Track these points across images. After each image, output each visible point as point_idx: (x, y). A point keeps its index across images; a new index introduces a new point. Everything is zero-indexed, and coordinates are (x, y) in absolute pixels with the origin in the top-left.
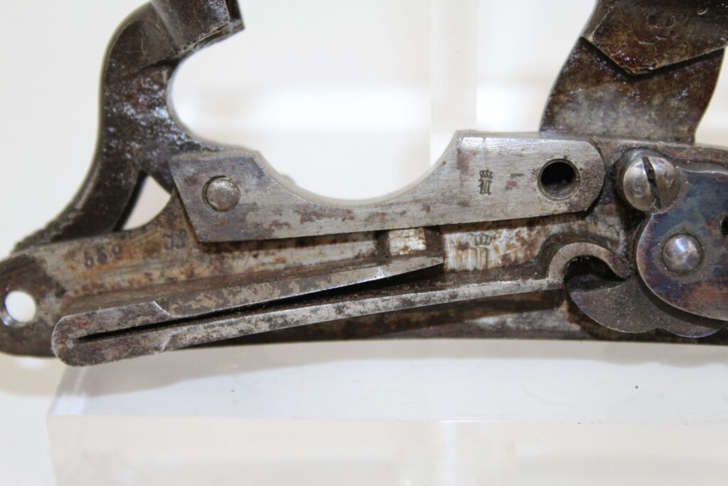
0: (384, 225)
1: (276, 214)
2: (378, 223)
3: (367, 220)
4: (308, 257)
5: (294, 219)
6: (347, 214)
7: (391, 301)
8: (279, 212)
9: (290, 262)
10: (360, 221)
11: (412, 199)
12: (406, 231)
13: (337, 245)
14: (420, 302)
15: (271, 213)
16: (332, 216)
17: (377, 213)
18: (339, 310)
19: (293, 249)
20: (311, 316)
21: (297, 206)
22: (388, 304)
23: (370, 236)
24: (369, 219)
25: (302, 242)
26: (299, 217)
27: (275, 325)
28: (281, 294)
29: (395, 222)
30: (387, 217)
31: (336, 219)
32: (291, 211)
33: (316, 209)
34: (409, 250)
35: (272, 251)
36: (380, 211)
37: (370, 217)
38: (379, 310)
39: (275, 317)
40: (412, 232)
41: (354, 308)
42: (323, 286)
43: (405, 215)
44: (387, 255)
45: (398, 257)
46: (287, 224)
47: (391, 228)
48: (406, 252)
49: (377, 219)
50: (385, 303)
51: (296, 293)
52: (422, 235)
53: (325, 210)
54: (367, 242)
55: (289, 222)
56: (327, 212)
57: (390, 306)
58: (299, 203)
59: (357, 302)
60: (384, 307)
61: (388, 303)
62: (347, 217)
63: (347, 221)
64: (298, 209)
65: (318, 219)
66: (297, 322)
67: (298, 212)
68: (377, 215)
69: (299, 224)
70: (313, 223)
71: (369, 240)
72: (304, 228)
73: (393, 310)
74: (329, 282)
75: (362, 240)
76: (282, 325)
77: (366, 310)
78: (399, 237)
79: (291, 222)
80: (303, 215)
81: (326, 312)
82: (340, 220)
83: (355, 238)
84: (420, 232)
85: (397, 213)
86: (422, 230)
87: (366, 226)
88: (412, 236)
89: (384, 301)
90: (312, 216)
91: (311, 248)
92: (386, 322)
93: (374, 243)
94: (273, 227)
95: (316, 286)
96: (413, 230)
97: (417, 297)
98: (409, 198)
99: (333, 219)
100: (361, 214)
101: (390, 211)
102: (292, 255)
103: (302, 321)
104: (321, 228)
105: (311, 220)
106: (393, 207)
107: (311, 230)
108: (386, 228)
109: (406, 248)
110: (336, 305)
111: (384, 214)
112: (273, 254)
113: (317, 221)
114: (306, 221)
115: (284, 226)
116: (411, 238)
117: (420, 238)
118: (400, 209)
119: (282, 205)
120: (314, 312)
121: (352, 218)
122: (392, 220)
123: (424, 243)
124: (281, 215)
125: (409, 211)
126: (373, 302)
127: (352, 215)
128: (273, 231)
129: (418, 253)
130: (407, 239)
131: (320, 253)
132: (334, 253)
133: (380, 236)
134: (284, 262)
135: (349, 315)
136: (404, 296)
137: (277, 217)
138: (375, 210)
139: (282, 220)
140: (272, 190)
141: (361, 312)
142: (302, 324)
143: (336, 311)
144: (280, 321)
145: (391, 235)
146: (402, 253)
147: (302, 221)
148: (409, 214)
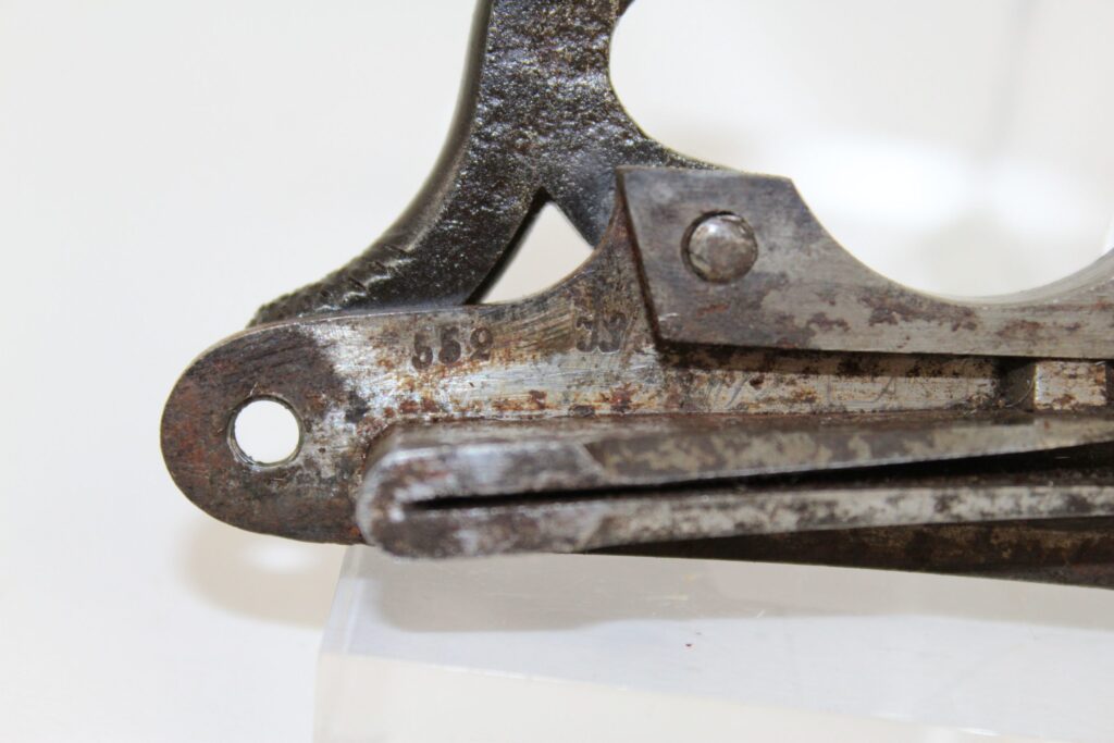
0: (1032, 348)
1: (824, 300)
2: (1022, 342)
3: (1000, 334)
4: (859, 394)
5: (858, 314)
6: (963, 316)
7: (1048, 497)
8: (829, 296)
9: (823, 401)
10: (988, 333)
11: (1095, 302)
12: (1072, 365)
13: (920, 379)
14: (1102, 506)
15: (814, 297)
16: (934, 318)
17: (1024, 321)
18: (943, 505)
19: (832, 378)
20: (883, 510)
21: (868, 289)
22: (1039, 503)
23: (989, 369)
24: (1005, 333)
25: (854, 364)
26: (867, 312)
27: (809, 520)
28: (834, 458)
29: (1056, 344)
30: (1042, 333)
31: (940, 324)
32: (853, 298)
33: (903, 300)
34: (1073, 402)
35: (788, 377)
36: (1030, 319)
37: (1007, 328)
38: (1020, 512)
39: (815, 503)
40: (1082, 369)
41: (972, 503)
42: (918, 452)
43: (1079, 332)
44: (1029, 407)
45: (1049, 413)
46: (842, 323)
47: (1045, 355)
48: (1067, 407)
49: (1021, 334)
50: (1034, 501)
51: (864, 459)
52: (1102, 376)
53: (920, 303)
54: (981, 381)
55: (847, 319)
56: (924, 308)
57: (1042, 507)
58: (870, 284)
59: (981, 492)
60: (1031, 509)
61: (1040, 500)
62: (963, 323)
63: (960, 329)
64: (868, 295)
65: (906, 320)
66: (855, 519)
67: (866, 300)
68: (1022, 327)
69: (867, 325)
70: (893, 327)
71: (985, 376)
72: (875, 335)
73: (1045, 516)
74: (931, 445)
75: (971, 376)
76: (823, 521)
77: (995, 509)
78: (1057, 374)
79: (851, 322)
80: (877, 309)
81: (917, 506)
82: (947, 326)
83: (957, 369)
84: (1099, 370)
85: (1062, 327)
86: (1103, 366)
87: (996, 347)
88: (1081, 376)
89: (1033, 495)
90: (894, 313)
91: (868, 379)
92: (993, 541)
93: (993, 384)
94: (814, 327)
95: (905, 452)
96: (1087, 364)
97: (1099, 494)
98: (1090, 301)
99: (934, 323)
100: (992, 323)
101: (1048, 321)
102: (829, 389)
103: (863, 518)
104: (908, 338)
105: (891, 321)
106: (1056, 313)
107: (888, 339)
108: (1037, 354)
109: (1068, 398)
110: (940, 493)
111: (1036, 325)
112: (792, 382)
113: (902, 324)
114: (881, 322)
115: (835, 327)
116: (1078, 380)
117: (1097, 382)
118: (1067, 319)
119: (838, 285)
120: (893, 501)
121: (971, 327)
122: (1050, 339)
123: (1103, 393)
124: (833, 304)
125: (1088, 324)
126: (1013, 496)
127: (973, 320)
128: (813, 334)
129: (1090, 412)
130: (1071, 381)
131: (885, 391)
132: (913, 394)
133: (1010, 370)
134: (811, 400)
135: (958, 516)
136: (1075, 490)
137: (824, 307)
138: (1018, 316)
139: (833, 313)
140: (823, 252)
141: (983, 514)
142: (862, 524)
143: (936, 507)
144: (821, 513)
145: (1039, 369)
146: (1057, 407)
147: (874, 320)
148: (1086, 330)
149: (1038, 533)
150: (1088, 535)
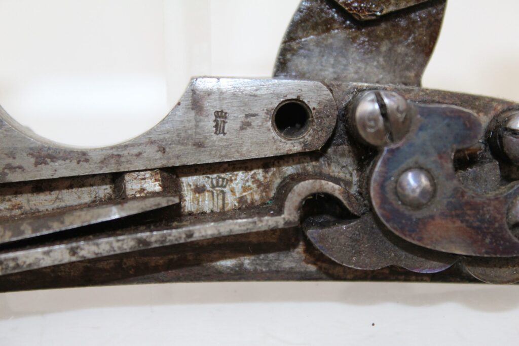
0: (119, 167)
1: (9, 157)
2: (113, 165)
3: (102, 162)
4: (44, 202)
5: (28, 162)
6: (82, 156)
7: (126, 241)
8: (12, 155)
9: (27, 207)
10: (96, 163)
11: (147, 140)
12: (142, 173)
13: (74, 190)
14: (156, 242)
15: (4, 156)
16: (67, 159)
17: (113, 155)
18: (73, 252)
19: (29, 195)
20: (43, 259)
21: (31, 149)
22: (123, 244)
23: (107, 180)
24: (104, 161)
25: (40, 186)
26: (33, 160)
27: (6, 269)
29: (131, 164)
30: (123, 159)
31: (71, 162)
32: (25, 154)
33: (50, 152)
34: (145, 192)
35: (7, 197)
36: (116, 153)
37: (105, 159)
38: (115, 251)
39: (6, 260)
40: (148, 174)
41: (88, 249)
42: (56, 227)
43: (141, 156)
44: (124, 197)
45: (134, 198)
46: (20, 167)
47: (126, 170)
48: (143, 195)
49: (113, 161)
50: (119, 244)
51: (29, 234)
52: (158, 177)
53: (59, 152)
54: (105, 187)
55: (23, 165)
56: (61, 155)
57: (125, 247)
58: (32, 146)
59: (91, 243)
60: (119, 248)
61: (124, 243)
62: (82, 159)
63: (81, 163)
64: (31, 152)
65: (53, 161)
66: (30, 265)
67: (32, 155)
68: (112, 158)
69: (33, 167)
70: (47, 166)
71: (106, 184)
72: (38, 171)
73: (128, 250)
74: (62, 223)
75: (99, 185)
76: (14, 268)
77: (100, 251)
78: (135, 179)
79: (25, 166)
80: (37, 158)
81: (59, 254)
82: (74, 163)
83: (92, 183)
84: (157, 174)
85: (133, 155)
86: (158, 172)
87: (101, 168)
88: (147, 178)
89: (118, 241)
90: (46, 159)
91: (47, 193)
92: (124, 266)
93: (111, 187)
94: (6, 171)
95: (49, 228)
96: (150, 172)
97: (152, 236)
98: (145, 140)
99: (68, 161)
100: (96, 158)
101: (125, 153)
102: (29, 201)
103: (34, 264)
104: (56, 171)
105: (46, 163)
106: (128, 149)
107: (46, 173)
108: (122, 170)
109: (142, 190)
110: (69, 246)
111: (119, 156)
112: (10, 200)
113: (52, 164)
114: (41, 164)
115: (17, 169)
116: (147, 180)
117: (156, 180)
118: (135, 151)
119: (15, 148)
120: (47, 253)
121: (87, 161)
122: (127, 162)
123: (160, 185)
124: (14, 158)
125: (145, 152)
126: (107, 243)
127: (87, 157)
128: (7, 174)
129: (154, 194)
130: (143, 181)
131: (57, 198)
132: (70, 197)
133: (116, 179)
134: (20, 208)
135: (83, 257)
136: (139, 235)
137: (10, 161)
138: (110, 152)
139: (16, 163)
140: (5, 133)
141: (97, 254)
142: (36, 267)
143: (70, 253)
144: (12, 264)
145: (127, 177)
146: (138, 195)
147: (36, 164)
148: (145, 155)
149: (146, 259)
150: (171, 257)
